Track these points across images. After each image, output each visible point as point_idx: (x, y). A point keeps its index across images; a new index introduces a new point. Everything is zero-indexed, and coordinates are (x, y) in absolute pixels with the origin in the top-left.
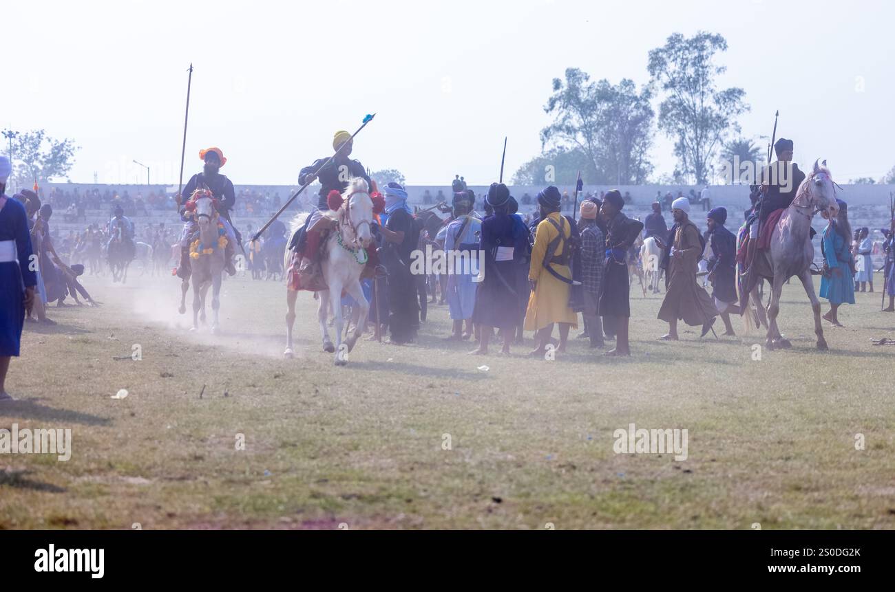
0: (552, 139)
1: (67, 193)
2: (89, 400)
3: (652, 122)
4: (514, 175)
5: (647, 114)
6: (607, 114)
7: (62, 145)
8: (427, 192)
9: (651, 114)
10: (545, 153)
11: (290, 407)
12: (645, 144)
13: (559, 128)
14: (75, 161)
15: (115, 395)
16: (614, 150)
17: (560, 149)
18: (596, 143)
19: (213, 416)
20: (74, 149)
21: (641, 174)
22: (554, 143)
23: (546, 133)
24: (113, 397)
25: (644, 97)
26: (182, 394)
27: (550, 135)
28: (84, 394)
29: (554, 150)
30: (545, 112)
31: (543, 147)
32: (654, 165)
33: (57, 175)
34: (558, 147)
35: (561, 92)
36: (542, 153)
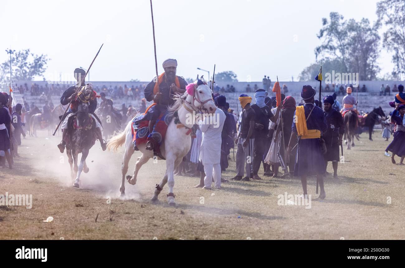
0: (321, 53)
1: (42, 86)
2: (30, 223)
3: (379, 43)
4: (300, 74)
5: (376, 38)
6: (354, 39)
7: (40, 58)
8: (249, 85)
9: (379, 38)
10: (318, 61)
11: (146, 228)
12: (375, 56)
13: (325, 47)
14: (47, 67)
15: (46, 219)
16: (357, 59)
17: (327, 59)
18: (347, 56)
19: (99, 235)
20: (47, 60)
21: (373, 73)
22: (323, 56)
23: (318, 49)
24: (44, 221)
25: (375, 28)
26: (86, 219)
27: (320, 51)
28: (28, 219)
29: (324, 60)
30: (318, 38)
31: (316, 58)
32: (381, 68)
33: (37, 75)
34: (326, 58)
35: (327, 26)
36: (316, 61)
